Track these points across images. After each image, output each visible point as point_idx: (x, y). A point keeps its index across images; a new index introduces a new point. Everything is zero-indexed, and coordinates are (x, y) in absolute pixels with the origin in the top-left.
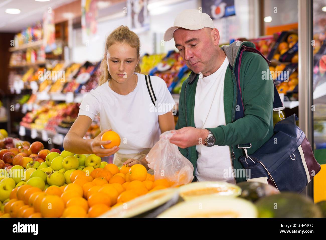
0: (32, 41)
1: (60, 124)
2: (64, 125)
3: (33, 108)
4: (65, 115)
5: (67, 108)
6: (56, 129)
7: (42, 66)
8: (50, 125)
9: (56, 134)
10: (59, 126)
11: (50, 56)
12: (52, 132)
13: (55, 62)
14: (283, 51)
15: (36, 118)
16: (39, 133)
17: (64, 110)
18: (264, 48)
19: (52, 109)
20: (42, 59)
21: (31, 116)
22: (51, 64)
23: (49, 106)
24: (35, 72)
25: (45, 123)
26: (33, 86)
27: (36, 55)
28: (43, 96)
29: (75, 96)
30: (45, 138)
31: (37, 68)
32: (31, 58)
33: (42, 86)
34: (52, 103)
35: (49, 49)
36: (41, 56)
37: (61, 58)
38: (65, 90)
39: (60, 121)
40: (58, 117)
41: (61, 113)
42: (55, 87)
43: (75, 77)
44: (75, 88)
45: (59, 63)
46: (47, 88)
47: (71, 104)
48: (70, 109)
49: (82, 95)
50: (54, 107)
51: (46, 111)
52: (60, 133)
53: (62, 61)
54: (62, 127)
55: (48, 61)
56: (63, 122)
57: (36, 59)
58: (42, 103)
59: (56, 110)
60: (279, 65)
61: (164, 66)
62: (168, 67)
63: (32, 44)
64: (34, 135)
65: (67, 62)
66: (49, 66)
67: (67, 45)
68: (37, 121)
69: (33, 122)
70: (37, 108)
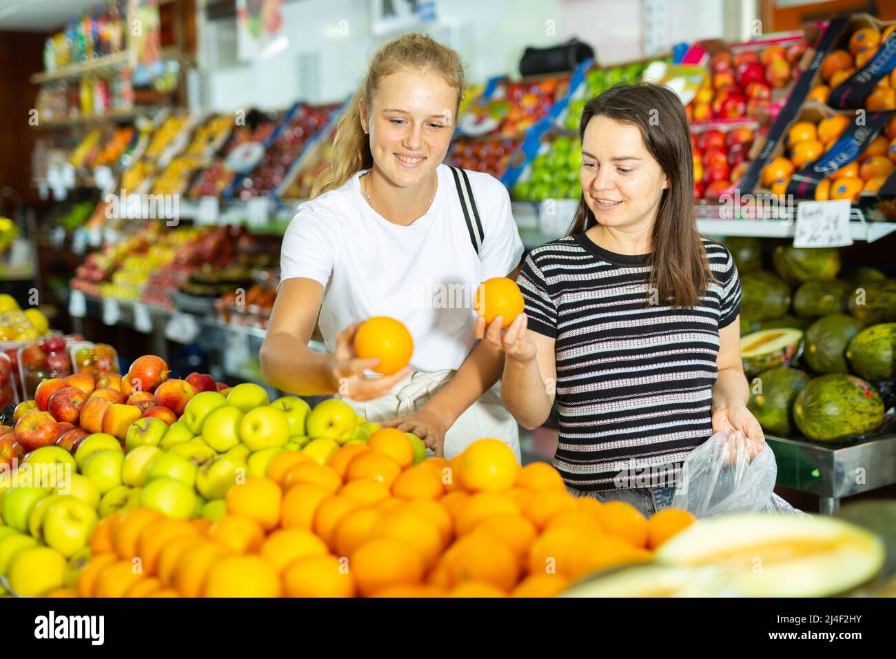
0: (95, 56)
1: (186, 286)
2: (198, 289)
3: (103, 240)
4: (197, 261)
5: (201, 239)
6: (172, 300)
7: (126, 124)
8: (155, 286)
9: (175, 312)
10: (182, 291)
11: (145, 95)
12: (161, 307)
13: (161, 114)
14: (839, 78)
15: (116, 267)
16: (127, 309)
17: (191, 244)
18: (779, 68)
19: (156, 242)
20: (124, 106)
21: (102, 262)
22: (150, 118)
23: (150, 235)
24: (104, 142)
25: (142, 282)
26: (103, 178)
27: (109, 94)
29: (223, 208)
30: (143, 323)
31: (110, 129)
32: (93, 102)
33: (130, 179)
34: (156, 226)
35: (142, 77)
36: (120, 96)
37: (177, 99)
38: (195, 191)
39: (183, 276)
40: (177, 264)
41: (185, 254)
42: (162, 182)
43: (222, 153)
44: (222, 185)
45: (172, 115)
46: (145, 186)
47: (213, 229)
48: (211, 243)
49: (245, 204)
50: (162, 239)
51: (142, 249)
52: (185, 311)
53: (181, 110)
54: (191, 294)
55: (142, 109)
56: (194, 281)
57: (108, 105)
58: (126, 225)
59: (169, 246)
60: (830, 116)
61: (480, 121)
62: (490, 124)
63: (93, 63)
64: (111, 316)
65: (196, 112)
66: (143, 124)
67: (194, 65)
68: (119, 278)
69: (108, 278)
70: (118, 244)
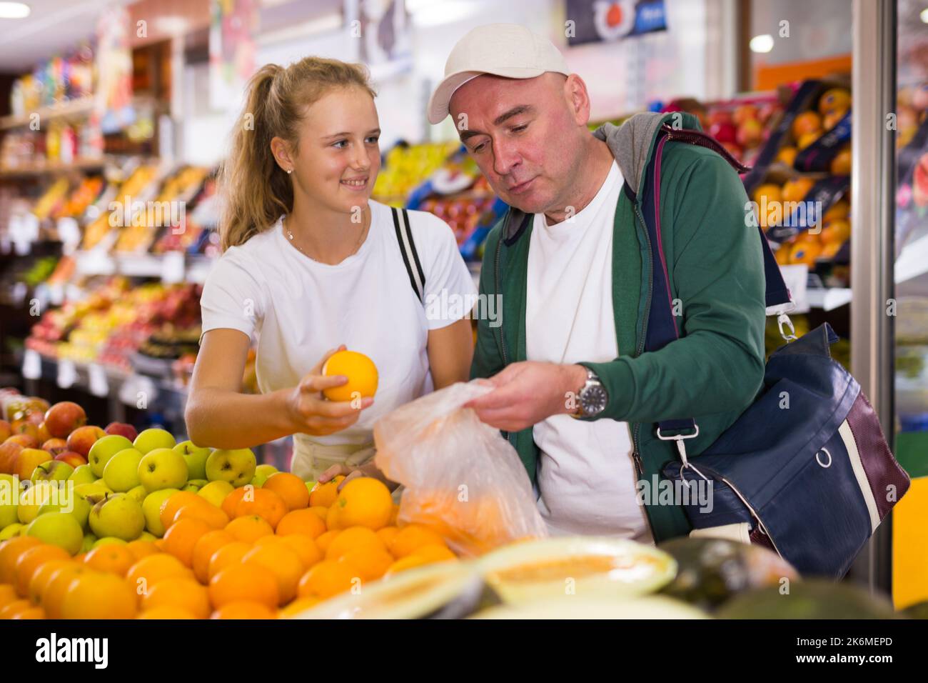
0: (65, 100)
1: (144, 346)
2: (156, 350)
3: (65, 297)
4: (158, 320)
5: (165, 298)
6: (130, 361)
7: (94, 173)
8: (114, 348)
9: (130, 375)
10: (141, 352)
11: (116, 143)
12: (118, 369)
13: (131, 163)
14: (807, 140)
15: (74, 326)
16: (82, 372)
17: (155, 303)
18: (749, 128)
19: (120, 301)
20: (93, 154)
21: (59, 320)
22: (120, 167)
23: (113, 292)
24: (72, 189)
25: (100, 343)
26: (67, 232)
27: (77, 141)
28: (94, 261)
29: (189, 261)
30: (99, 386)
31: (78, 178)
32: (61, 150)
33: (93, 233)
34: (120, 283)
35: (112, 124)
36: (89, 144)
37: (148, 149)
38: (160, 246)
39: (142, 337)
40: (137, 325)
41: (147, 313)
42: (126, 237)
43: (190, 207)
44: (190, 241)
45: (143, 164)
46: (108, 240)
47: (178, 286)
48: (174, 303)
49: (210, 260)
50: (125, 296)
51: (103, 307)
52: (143, 373)
53: (152, 160)
54: (150, 356)
55: (111, 157)
56: (153, 341)
57: (76, 151)
58: (91, 281)
59: (133, 304)
60: (795, 180)
61: (453, 177)
62: (463, 181)
63: (63, 107)
64: (66, 378)
65: (166, 162)
66: (113, 174)
67: (167, 112)
68: (76, 337)
69: (64, 338)
70: (78, 298)
